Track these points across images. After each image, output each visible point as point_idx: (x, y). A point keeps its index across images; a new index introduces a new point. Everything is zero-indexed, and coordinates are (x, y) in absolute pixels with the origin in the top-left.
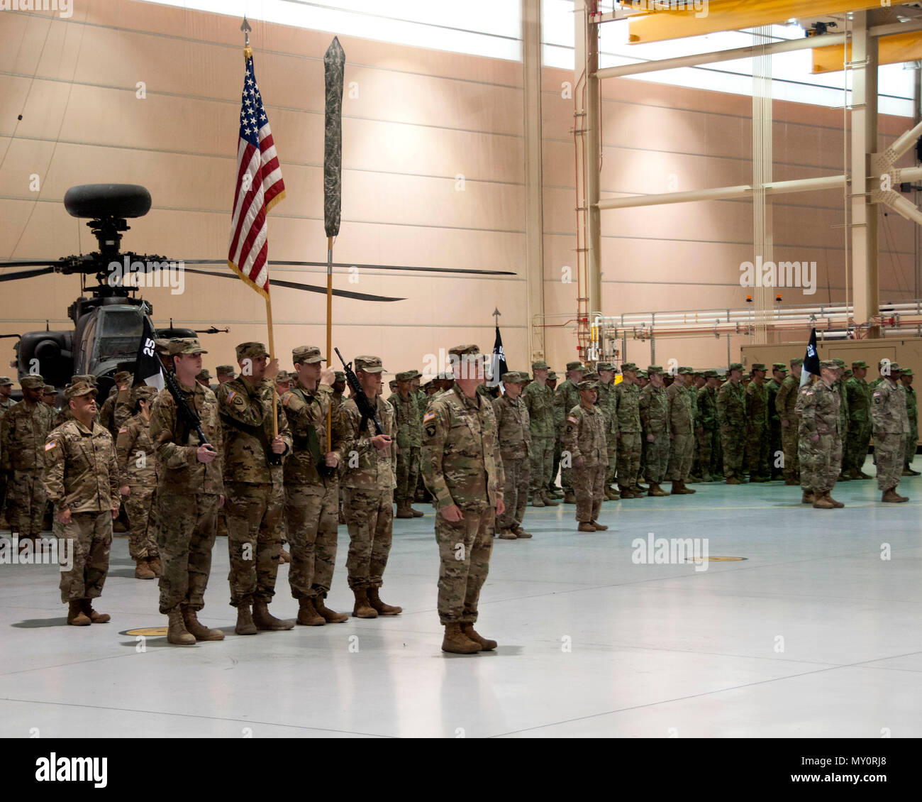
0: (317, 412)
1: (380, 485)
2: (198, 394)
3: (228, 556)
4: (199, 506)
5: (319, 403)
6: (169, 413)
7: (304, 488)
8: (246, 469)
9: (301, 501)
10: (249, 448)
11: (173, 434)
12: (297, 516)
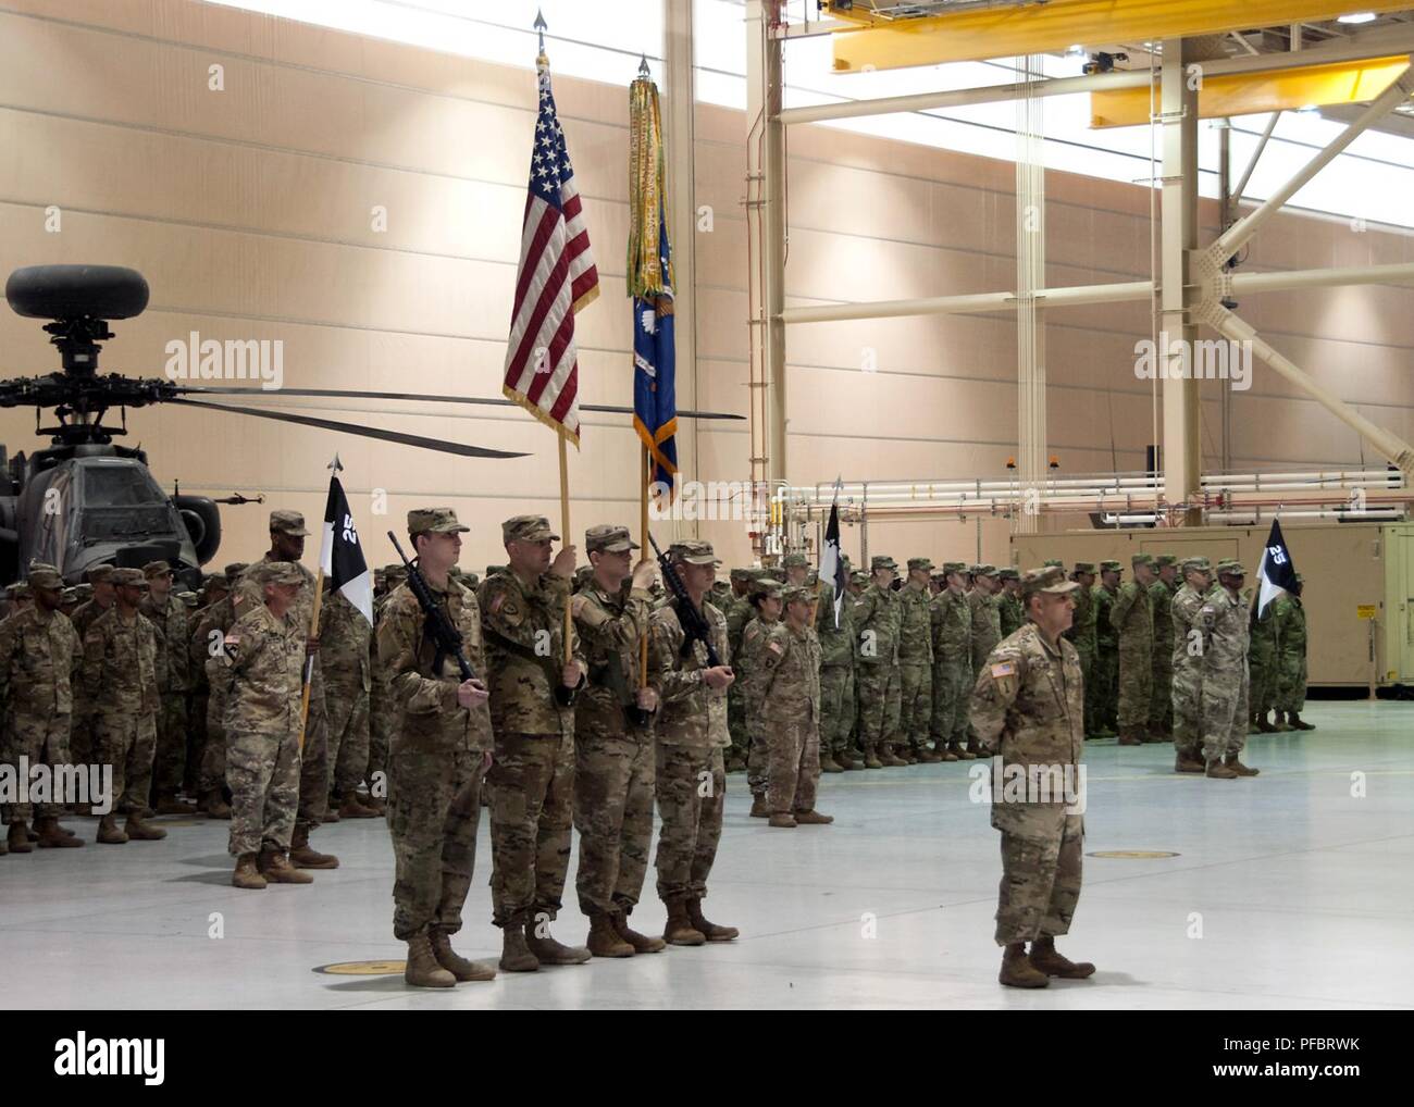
0: (630, 633)
1: (714, 740)
2: (454, 596)
3: (491, 849)
4: (458, 771)
5: (633, 618)
6: (411, 624)
7: (606, 743)
8: (524, 713)
9: (599, 763)
10: (527, 680)
11: (418, 660)
12: (594, 787)
